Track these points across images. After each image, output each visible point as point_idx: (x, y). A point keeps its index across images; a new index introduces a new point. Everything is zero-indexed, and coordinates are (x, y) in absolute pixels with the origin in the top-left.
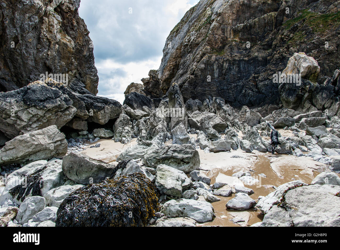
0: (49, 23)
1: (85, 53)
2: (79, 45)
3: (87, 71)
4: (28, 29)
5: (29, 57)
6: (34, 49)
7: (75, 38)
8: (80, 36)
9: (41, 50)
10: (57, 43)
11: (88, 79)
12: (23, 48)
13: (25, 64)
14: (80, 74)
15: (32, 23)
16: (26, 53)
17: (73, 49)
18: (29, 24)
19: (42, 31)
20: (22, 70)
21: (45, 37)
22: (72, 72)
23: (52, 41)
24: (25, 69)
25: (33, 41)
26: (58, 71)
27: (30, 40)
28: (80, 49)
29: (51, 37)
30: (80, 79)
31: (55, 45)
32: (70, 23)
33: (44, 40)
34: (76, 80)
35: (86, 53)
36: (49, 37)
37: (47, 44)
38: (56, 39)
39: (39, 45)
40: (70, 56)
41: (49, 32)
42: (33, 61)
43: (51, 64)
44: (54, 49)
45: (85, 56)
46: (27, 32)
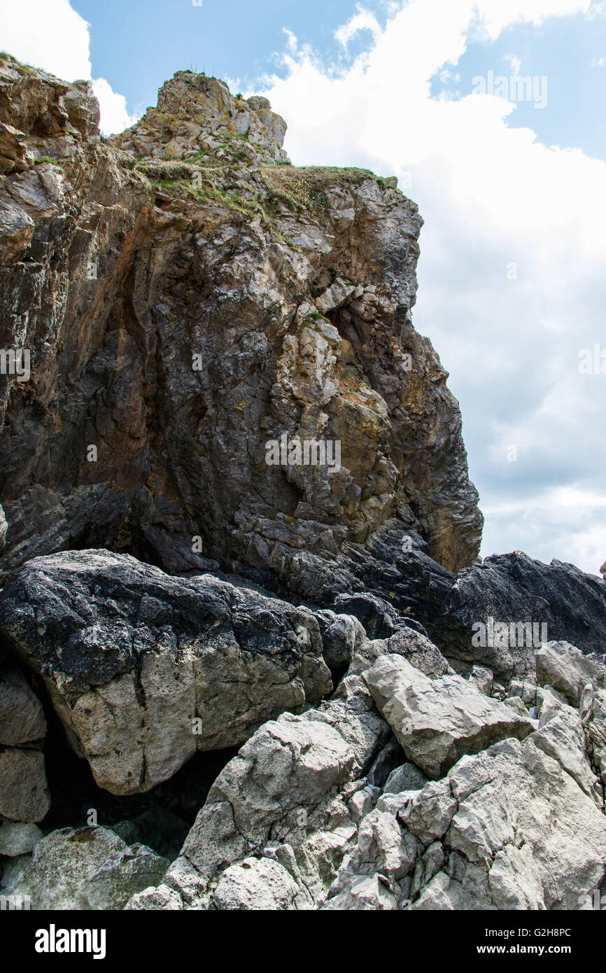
0: (299, 350)
1: (433, 439)
2: (413, 414)
3: (441, 495)
4: (231, 373)
5: (234, 456)
6: (252, 430)
7: (396, 393)
8: (416, 389)
9: (270, 432)
10: (325, 408)
11: (444, 522)
12: (218, 430)
13: (221, 478)
14: (414, 506)
15: (246, 353)
16: (227, 443)
17: (381, 422)
18: (235, 359)
19: (279, 376)
20: (212, 497)
21: (287, 391)
22: (380, 499)
23: (306, 404)
24: (221, 494)
25: (250, 407)
26: (324, 495)
27: (241, 405)
28: (414, 427)
29: (305, 390)
30: (411, 523)
31: (317, 416)
32: (381, 351)
33: (283, 400)
34: (396, 527)
35: (435, 438)
36: (298, 391)
37: (292, 414)
38: (322, 395)
39: (268, 418)
40: (370, 446)
41: (299, 375)
42: (246, 469)
43: (301, 476)
44: (312, 427)
45: (433, 447)
46: (229, 380)
